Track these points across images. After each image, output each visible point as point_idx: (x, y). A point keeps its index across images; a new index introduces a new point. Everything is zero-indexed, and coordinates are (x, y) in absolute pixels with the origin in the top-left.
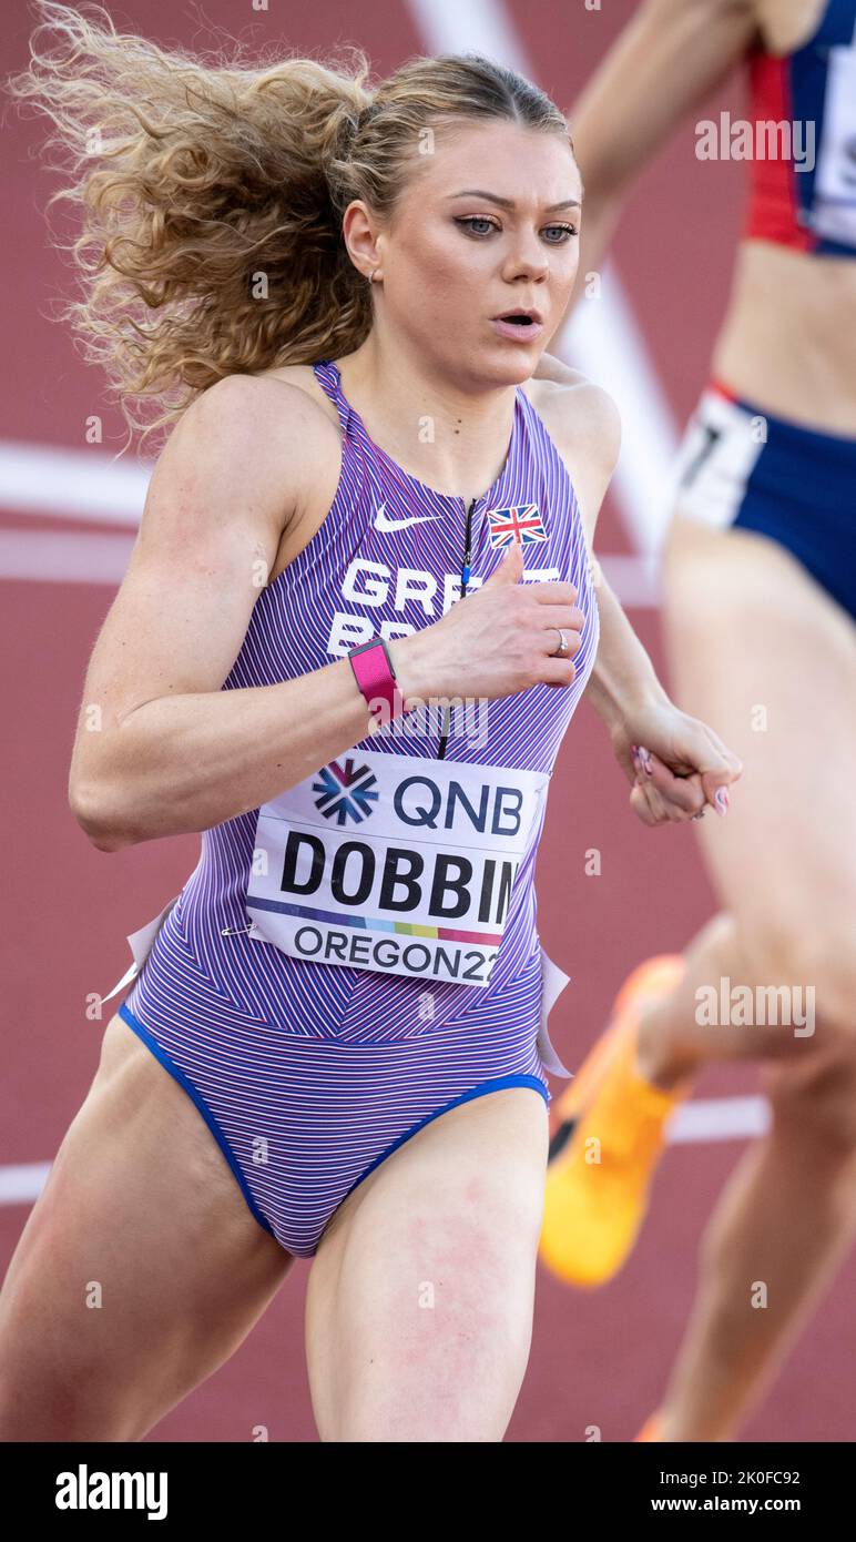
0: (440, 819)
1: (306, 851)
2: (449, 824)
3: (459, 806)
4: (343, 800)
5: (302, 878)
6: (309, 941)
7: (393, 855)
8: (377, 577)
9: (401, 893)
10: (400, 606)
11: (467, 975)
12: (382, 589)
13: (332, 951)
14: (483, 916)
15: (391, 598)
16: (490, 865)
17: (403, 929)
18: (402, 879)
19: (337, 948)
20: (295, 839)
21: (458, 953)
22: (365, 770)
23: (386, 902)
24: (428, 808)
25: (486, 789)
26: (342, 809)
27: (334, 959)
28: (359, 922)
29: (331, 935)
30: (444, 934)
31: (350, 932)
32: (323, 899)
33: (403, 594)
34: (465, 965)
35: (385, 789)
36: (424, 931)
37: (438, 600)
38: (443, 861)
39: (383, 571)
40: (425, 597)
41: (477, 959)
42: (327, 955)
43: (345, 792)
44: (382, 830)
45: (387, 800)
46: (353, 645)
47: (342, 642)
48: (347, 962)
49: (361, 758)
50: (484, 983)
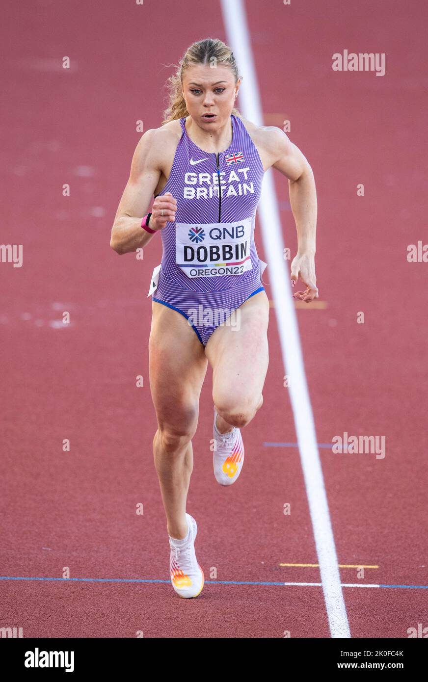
0: (222, 237)
1: (189, 251)
2: (224, 238)
3: (226, 234)
4: (196, 237)
5: (189, 257)
6: (194, 273)
7: (211, 247)
8: (193, 177)
9: (215, 257)
10: (201, 183)
11: (235, 273)
12: (195, 179)
14: (237, 258)
15: (198, 182)
16: (237, 246)
17: (216, 265)
18: (215, 253)
19: (201, 273)
20: (186, 248)
21: (232, 268)
22: (201, 229)
23: (212, 260)
24: (218, 235)
25: (233, 228)
26: (197, 239)
27: (201, 276)
28: (206, 266)
29: (199, 270)
30: (228, 264)
31: (204, 269)
32: (195, 262)
33: (201, 180)
34: (234, 271)
35: (207, 233)
36: (222, 265)
37: (211, 180)
38: (224, 247)
39: (195, 175)
40: (208, 180)
41: (237, 269)
42: (199, 275)
43: (197, 235)
44: (207, 242)
45: (208, 235)
46: (190, 195)
47: (187, 195)
48: (204, 276)
49: (199, 226)
50: (240, 274)
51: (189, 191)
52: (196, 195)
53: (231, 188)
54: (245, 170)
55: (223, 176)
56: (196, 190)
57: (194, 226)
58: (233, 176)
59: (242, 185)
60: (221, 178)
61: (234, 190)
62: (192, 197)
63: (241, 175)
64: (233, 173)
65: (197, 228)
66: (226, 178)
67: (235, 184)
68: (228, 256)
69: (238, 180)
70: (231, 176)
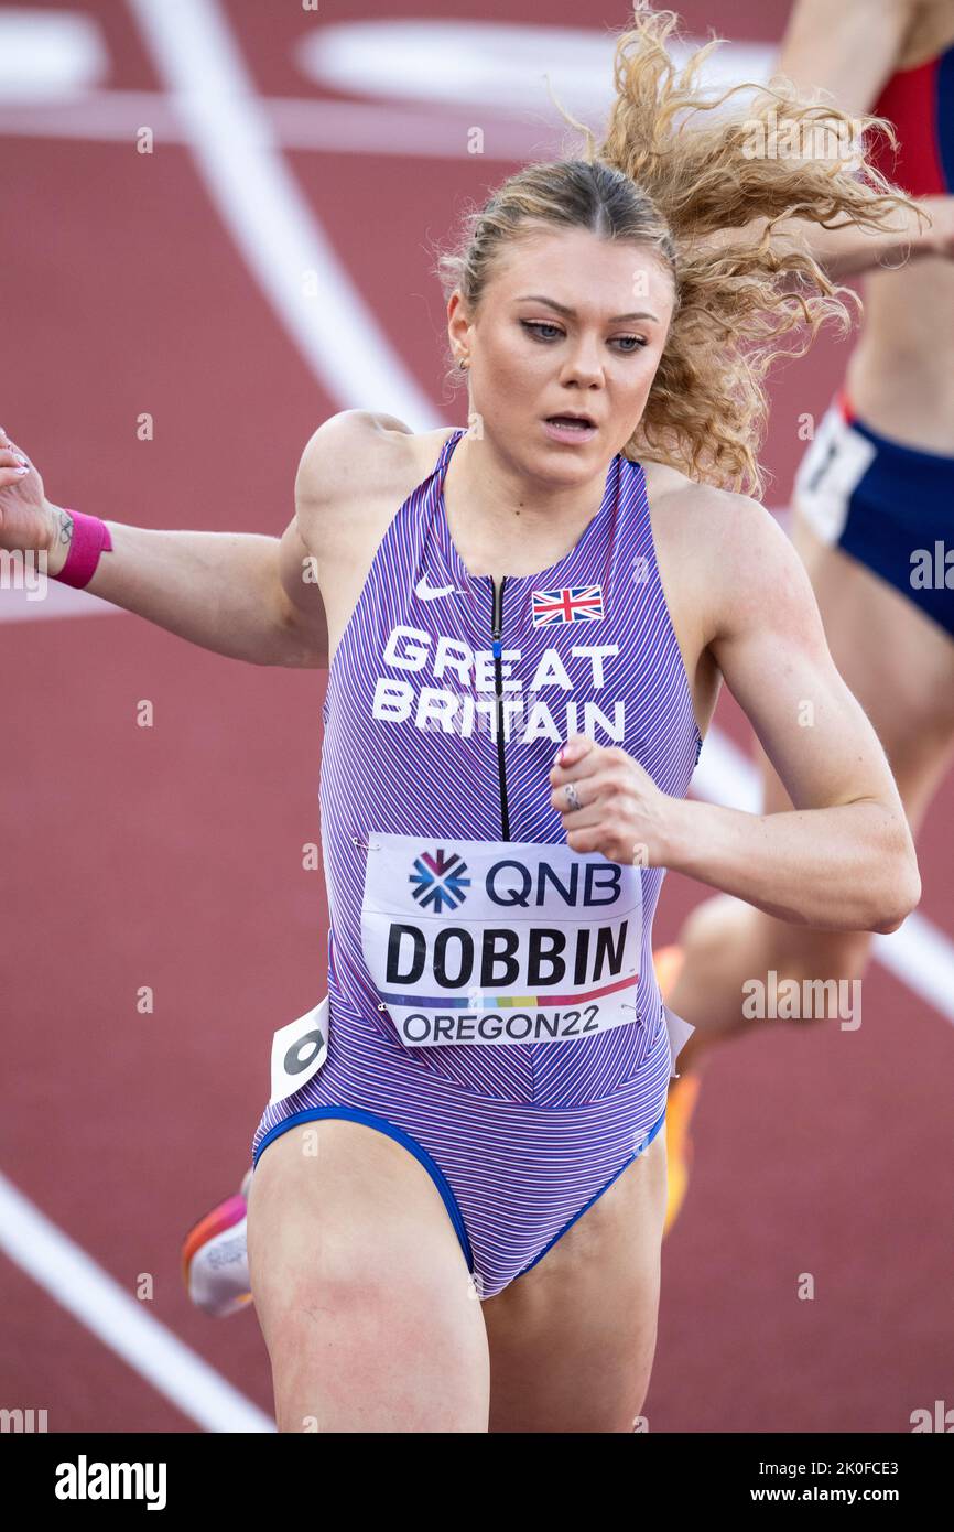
0: (532, 898)
1: (407, 942)
2: (540, 901)
3: (549, 887)
4: (438, 889)
5: (405, 967)
6: (417, 1028)
7: (490, 936)
8: (417, 643)
9: (499, 969)
10: (438, 672)
11: (565, 1033)
12: (422, 655)
13: (441, 1034)
14: (579, 979)
15: (431, 665)
16: (583, 936)
17: (503, 1003)
18: (500, 957)
19: (445, 1031)
20: (397, 931)
21: (557, 1016)
22: (455, 858)
23: (487, 981)
24: (519, 889)
25: (575, 867)
26: (437, 896)
27: (443, 1041)
28: (464, 1003)
29: (438, 1019)
30: (543, 1001)
31: (455, 1013)
32: (427, 985)
33: (442, 662)
34: (563, 1024)
35: (475, 875)
36: (524, 1001)
37: (474, 673)
38: (536, 936)
39: (424, 637)
40: (463, 668)
41: (574, 1017)
42: (436, 1038)
44: (476, 914)
45: (479, 885)
46: (394, 709)
47: (384, 707)
48: (455, 1042)
49: (451, 847)
50: (582, 1035)
51: (392, 693)
52: (414, 713)
53: (541, 710)
54: (597, 654)
55: (513, 663)
56: (418, 692)
57: (431, 845)
58: (551, 670)
59: (580, 708)
60: (507, 671)
61: (549, 721)
62: (399, 718)
63: (580, 670)
64: (551, 657)
65: (440, 853)
66: (525, 671)
67: (553, 696)
68: (546, 968)
69: (567, 685)
70: (542, 667)
